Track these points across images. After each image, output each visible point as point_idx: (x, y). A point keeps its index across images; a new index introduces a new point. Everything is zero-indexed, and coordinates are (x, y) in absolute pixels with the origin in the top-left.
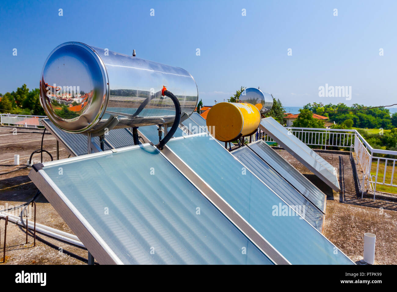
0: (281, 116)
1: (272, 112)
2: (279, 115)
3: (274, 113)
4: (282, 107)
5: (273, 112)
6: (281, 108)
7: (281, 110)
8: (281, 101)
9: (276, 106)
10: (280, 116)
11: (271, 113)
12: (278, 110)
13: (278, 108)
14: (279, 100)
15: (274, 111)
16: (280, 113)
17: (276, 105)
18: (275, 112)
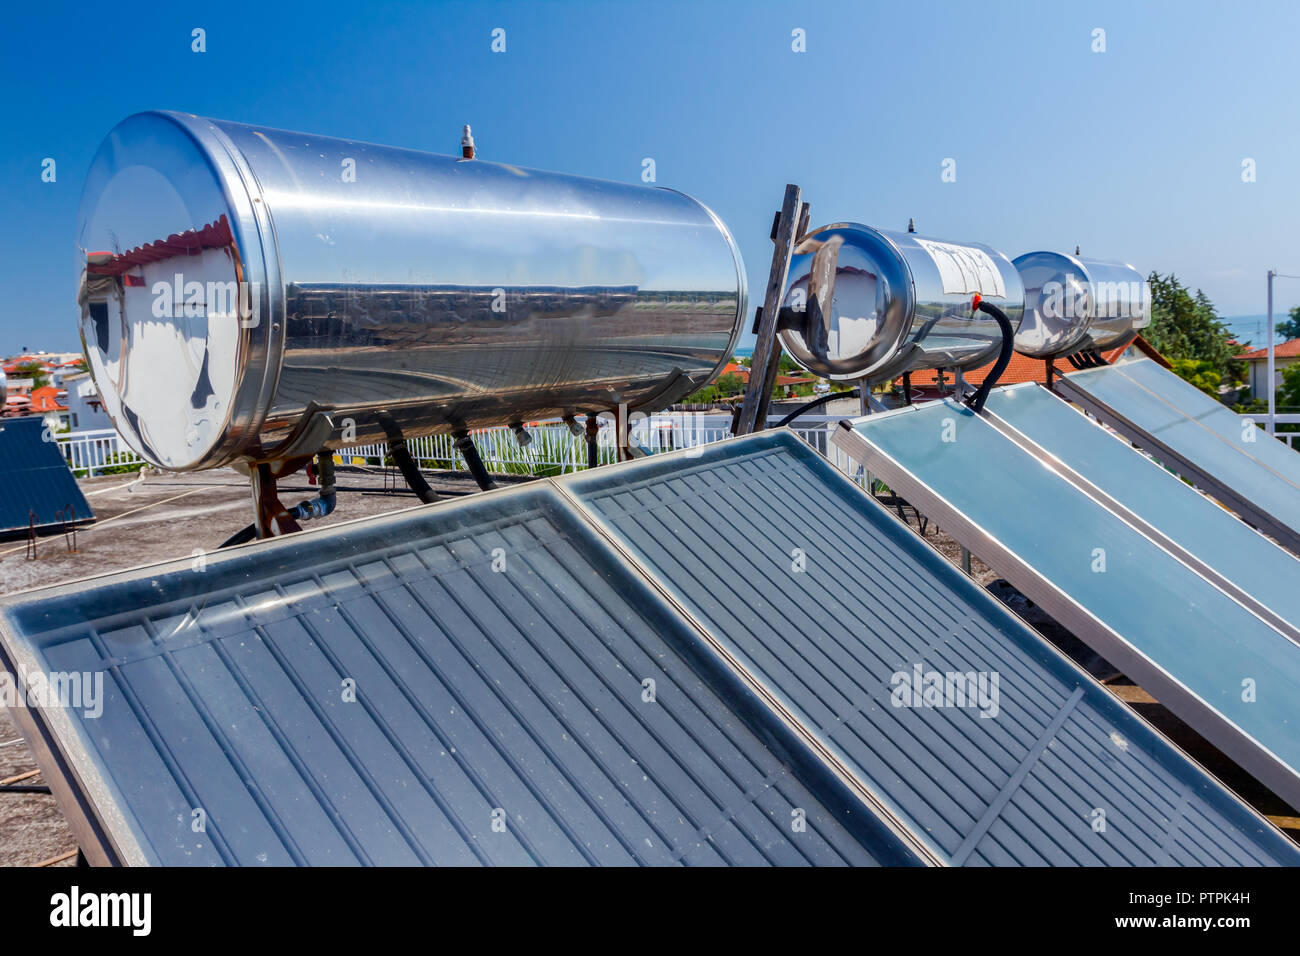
0: (1218, 352)
1: (1179, 342)
2: (1208, 351)
3: (1187, 343)
4: (1215, 318)
5: (1183, 341)
6: (1216, 324)
7: (1216, 331)
8: (1209, 296)
9: (1195, 317)
10: (1213, 355)
11: (1175, 344)
12: (1202, 331)
13: (1204, 325)
14: (1200, 294)
15: (1188, 334)
16: (1213, 344)
17: (1194, 314)
18: (1193, 340)
